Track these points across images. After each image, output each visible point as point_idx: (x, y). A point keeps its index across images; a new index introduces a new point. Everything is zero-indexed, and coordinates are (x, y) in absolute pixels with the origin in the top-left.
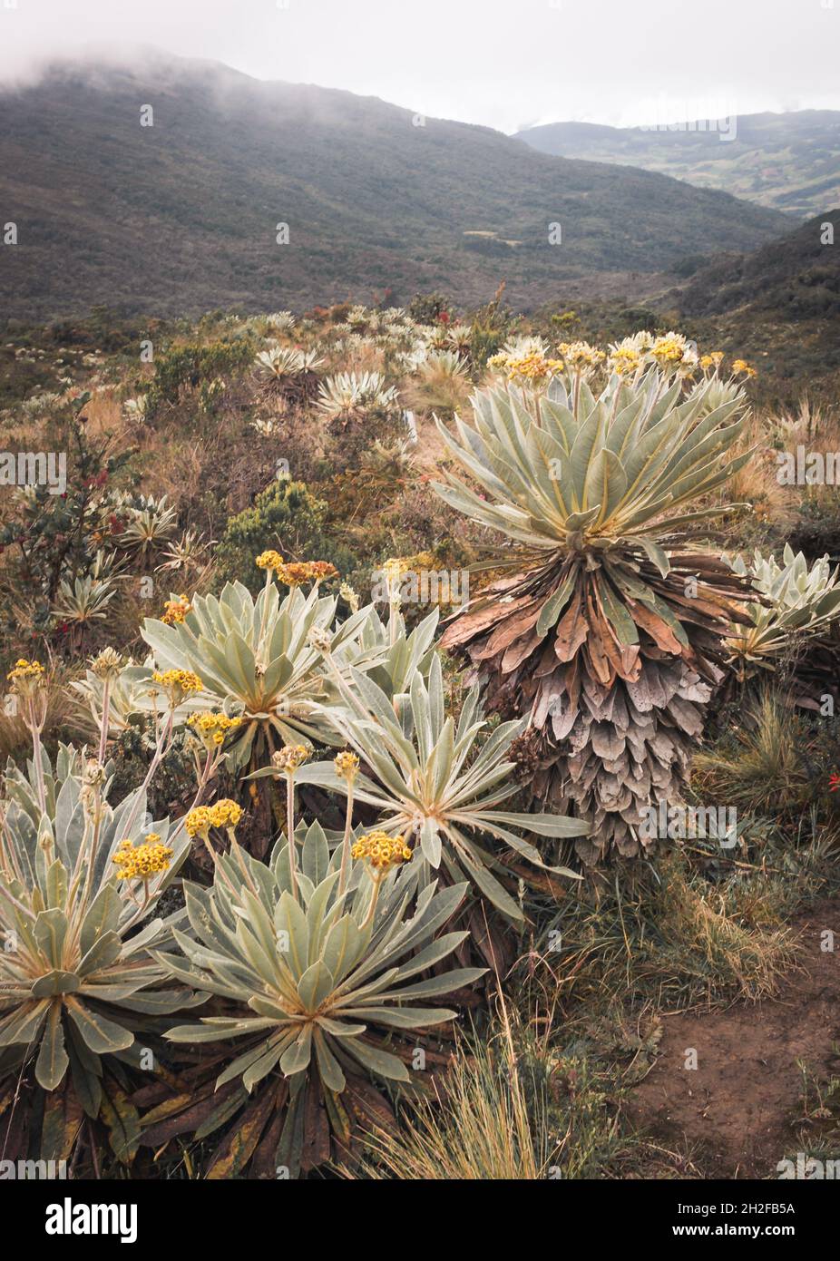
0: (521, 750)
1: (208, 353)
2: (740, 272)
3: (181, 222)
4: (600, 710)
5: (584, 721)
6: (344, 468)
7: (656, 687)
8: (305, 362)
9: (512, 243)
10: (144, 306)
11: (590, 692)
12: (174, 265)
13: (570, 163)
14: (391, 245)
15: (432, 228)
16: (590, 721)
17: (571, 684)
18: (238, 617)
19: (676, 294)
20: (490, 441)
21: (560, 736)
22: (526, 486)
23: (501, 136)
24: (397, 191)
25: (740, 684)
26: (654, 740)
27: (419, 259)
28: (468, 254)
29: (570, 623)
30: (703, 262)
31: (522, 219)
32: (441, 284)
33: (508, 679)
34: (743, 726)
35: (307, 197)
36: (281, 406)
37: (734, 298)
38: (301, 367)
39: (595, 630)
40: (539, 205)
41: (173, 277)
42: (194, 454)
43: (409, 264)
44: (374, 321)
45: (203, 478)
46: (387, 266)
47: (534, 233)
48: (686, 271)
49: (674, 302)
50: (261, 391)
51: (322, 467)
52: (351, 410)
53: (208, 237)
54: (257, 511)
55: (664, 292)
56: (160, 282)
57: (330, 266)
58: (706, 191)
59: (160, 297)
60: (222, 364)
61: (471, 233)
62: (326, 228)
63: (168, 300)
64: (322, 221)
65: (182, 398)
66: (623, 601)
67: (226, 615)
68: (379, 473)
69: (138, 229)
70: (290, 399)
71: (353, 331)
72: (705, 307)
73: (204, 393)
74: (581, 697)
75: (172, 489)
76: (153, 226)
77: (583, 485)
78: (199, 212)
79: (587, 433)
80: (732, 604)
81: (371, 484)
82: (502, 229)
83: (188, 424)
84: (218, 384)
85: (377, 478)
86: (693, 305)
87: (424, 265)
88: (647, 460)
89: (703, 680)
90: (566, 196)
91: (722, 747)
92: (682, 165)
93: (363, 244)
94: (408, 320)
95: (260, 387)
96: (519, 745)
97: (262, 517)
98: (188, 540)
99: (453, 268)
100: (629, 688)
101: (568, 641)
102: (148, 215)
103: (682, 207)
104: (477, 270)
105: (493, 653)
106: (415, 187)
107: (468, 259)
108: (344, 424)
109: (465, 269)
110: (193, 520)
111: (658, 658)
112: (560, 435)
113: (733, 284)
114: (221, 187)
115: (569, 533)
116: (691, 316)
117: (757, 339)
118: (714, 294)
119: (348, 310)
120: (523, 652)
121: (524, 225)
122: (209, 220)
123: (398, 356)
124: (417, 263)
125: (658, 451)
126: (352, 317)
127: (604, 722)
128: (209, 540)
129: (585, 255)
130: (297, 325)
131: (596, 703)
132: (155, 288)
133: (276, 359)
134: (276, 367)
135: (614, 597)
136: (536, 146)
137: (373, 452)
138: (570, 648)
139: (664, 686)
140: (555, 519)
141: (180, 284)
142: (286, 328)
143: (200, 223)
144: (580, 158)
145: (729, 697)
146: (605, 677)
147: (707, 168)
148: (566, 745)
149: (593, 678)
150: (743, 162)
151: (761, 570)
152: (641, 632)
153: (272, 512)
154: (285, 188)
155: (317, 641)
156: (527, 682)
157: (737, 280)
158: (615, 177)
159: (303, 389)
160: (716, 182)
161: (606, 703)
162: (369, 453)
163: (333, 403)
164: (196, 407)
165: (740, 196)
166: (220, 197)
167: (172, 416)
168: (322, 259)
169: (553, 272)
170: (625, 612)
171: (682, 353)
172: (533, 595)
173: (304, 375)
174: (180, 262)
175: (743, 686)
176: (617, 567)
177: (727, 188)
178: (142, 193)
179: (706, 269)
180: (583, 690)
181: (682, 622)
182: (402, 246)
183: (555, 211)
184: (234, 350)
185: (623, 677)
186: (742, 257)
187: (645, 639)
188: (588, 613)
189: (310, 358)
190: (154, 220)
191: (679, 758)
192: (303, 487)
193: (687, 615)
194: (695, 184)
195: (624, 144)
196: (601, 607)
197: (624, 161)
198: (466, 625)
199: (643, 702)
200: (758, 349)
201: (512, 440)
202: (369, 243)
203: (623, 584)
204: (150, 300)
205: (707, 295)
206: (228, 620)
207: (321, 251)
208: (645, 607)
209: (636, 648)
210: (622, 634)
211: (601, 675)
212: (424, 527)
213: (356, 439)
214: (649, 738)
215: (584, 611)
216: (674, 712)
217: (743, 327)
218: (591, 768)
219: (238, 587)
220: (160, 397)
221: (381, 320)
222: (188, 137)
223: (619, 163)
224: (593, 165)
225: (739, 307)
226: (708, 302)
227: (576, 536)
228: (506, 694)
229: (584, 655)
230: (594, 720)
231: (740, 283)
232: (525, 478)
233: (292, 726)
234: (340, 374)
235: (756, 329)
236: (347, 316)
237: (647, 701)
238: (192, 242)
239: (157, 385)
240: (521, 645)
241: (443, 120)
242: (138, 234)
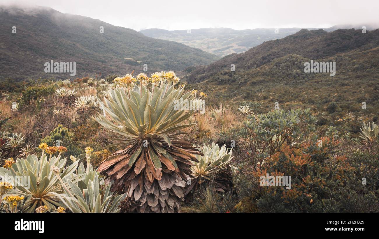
0: (124, 205)
1: (40, 90)
2: (204, 71)
3: (37, 53)
4: (150, 191)
5: (145, 194)
6: (81, 124)
7: (168, 182)
8: (71, 92)
9: (139, 62)
10: (24, 78)
11: (146, 184)
12: (34, 66)
13: (156, 40)
14: (103, 62)
15: (115, 57)
16: (146, 194)
17: (140, 182)
18: (32, 166)
19: (187, 77)
20: (114, 104)
21: (137, 199)
22: (127, 119)
23: (135, 32)
24: (104, 46)
25: (200, 184)
26: (168, 200)
27: (111, 66)
28: (126, 65)
29: (140, 162)
30: (194, 68)
31: (141, 55)
32: (117, 73)
33: (120, 181)
34: (201, 198)
35: (77, 47)
36: (63, 105)
37: (203, 78)
38: (70, 94)
39: (148, 164)
40: (147, 51)
41: (34, 70)
42: (32, 120)
43: (108, 67)
44: (96, 82)
45: (34, 127)
46: (101, 68)
47: (145, 59)
48: (189, 70)
49: (186, 79)
50: (57, 101)
51: (74, 123)
52: (84, 106)
53: (45, 58)
54: (51, 137)
55: (183, 76)
56: (30, 71)
57: (84, 67)
58: (194, 49)
59: (29, 76)
60: (45, 93)
61: (127, 59)
62: (82, 56)
63: (32, 77)
64: (81, 54)
65: (31, 103)
66: (157, 154)
67: (27, 164)
68: (92, 125)
69: (23, 55)
70: (66, 104)
71: (89, 85)
72: (195, 81)
73: (38, 102)
74: (143, 186)
75: (24, 131)
76: (28, 54)
77: (144, 117)
78: (43, 51)
79: (144, 100)
80: (191, 155)
81: (90, 129)
82: (136, 58)
83: (32, 111)
84: (42, 99)
85: (92, 127)
86: (191, 80)
87: (112, 67)
88: (163, 109)
89: (183, 180)
90: (154, 49)
91: (194, 204)
92: (187, 41)
93: (94, 61)
94: (106, 82)
95: (56, 100)
96: (123, 203)
97: (52, 138)
98: (28, 147)
99: (121, 69)
100: (159, 182)
101: (139, 168)
102: (26, 51)
103: (187, 53)
104: (129, 69)
105: (115, 172)
106: (110, 45)
107: (126, 66)
108: (82, 110)
109: (125, 69)
110: (30, 140)
111: (168, 172)
112: (136, 102)
113: (203, 74)
114: (50, 44)
115: (139, 133)
116: (191, 83)
117: (210, 90)
118: (197, 77)
119: (87, 79)
120: (125, 172)
121: (143, 57)
122: (46, 53)
123: (102, 92)
124: (110, 67)
125: (166, 106)
126: (89, 81)
127: (151, 194)
128: (35, 147)
129: (160, 66)
130: (71, 83)
131: (148, 188)
132: (27, 73)
133: (62, 92)
134: (62, 94)
135: (154, 153)
136: (145, 35)
137: (91, 119)
138: (139, 170)
139: (170, 182)
140: (135, 129)
141: (36, 72)
142: (68, 84)
143: (43, 54)
144: (158, 38)
145: (197, 189)
146: (151, 179)
147: (194, 42)
148: (139, 202)
149: (147, 179)
150: (204, 41)
151: (205, 149)
152: (162, 164)
153: (55, 137)
154: (70, 44)
155: (54, 170)
156: (126, 182)
157: (204, 73)
158: (169, 44)
159: (70, 101)
160: (197, 46)
161: (151, 188)
162: (90, 119)
163: (79, 104)
164: (35, 106)
165: (204, 50)
166: (50, 47)
167: (27, 109)
168: (81, 65)
169: (151, 70)
170: (157, 157)
171: (174, 77)
172: (129, 154)
173: (71, 97)
174: (36, 65)
175: (201, 185)
176: (155, 144)
177: (200, 48)
178: (24, 45)
179: (195, 70)
180: (144, 184)
181: (176, 161)
182: (106, 62)
183: (151, 53)
184: (48, 89)
185: (156, 179)
186: (205, 67)
187: (164, 166)
188: (146, 159)
189: (73, 92)
190: (28, 53)
191: (176, 205)
192: (67, 129)
193: (178, 159)
194: (191, 47)
195: (171, 35)
196: (150, 156)
197: (171, 40)
198: (106, 164)
199: (164, 187)
200: (210, 93)
201: (121, 104)
202: (96, 61)
203: (157, 149)
204: (26, 76)
205: (195, 77)
206: (28, 166)
207: (81, 63)
208: (164, 156)
209: (161, 169)
210: (156, 165)
211: (149, 178)
212: (105, 141)
213: (85, 115)
214: (166, 199)
215: (145, 158)
216: (174, 190)
217: (205, 87)
218: (147, 210)
219: (34, 156)
220: (23, 104)
221: (98, 82)
222: (40, 29)
223: (169, 40)
224: (162, 40)
225: (204, 81)
226: (195, 80)
227: (142, 134)
228: (119, 186)
229: (144, 172)
230: (148, 194)
231: (204, 74)
232: (126, 116)
233: (50, 202)
234: (82, 96)
235: (209, 87)
236: (87, 81)
237: (165, 187)
238: (40, 59)
239: (23, 100)
240: (124, 169)
241: (118, 27)
242: (23, 57)
